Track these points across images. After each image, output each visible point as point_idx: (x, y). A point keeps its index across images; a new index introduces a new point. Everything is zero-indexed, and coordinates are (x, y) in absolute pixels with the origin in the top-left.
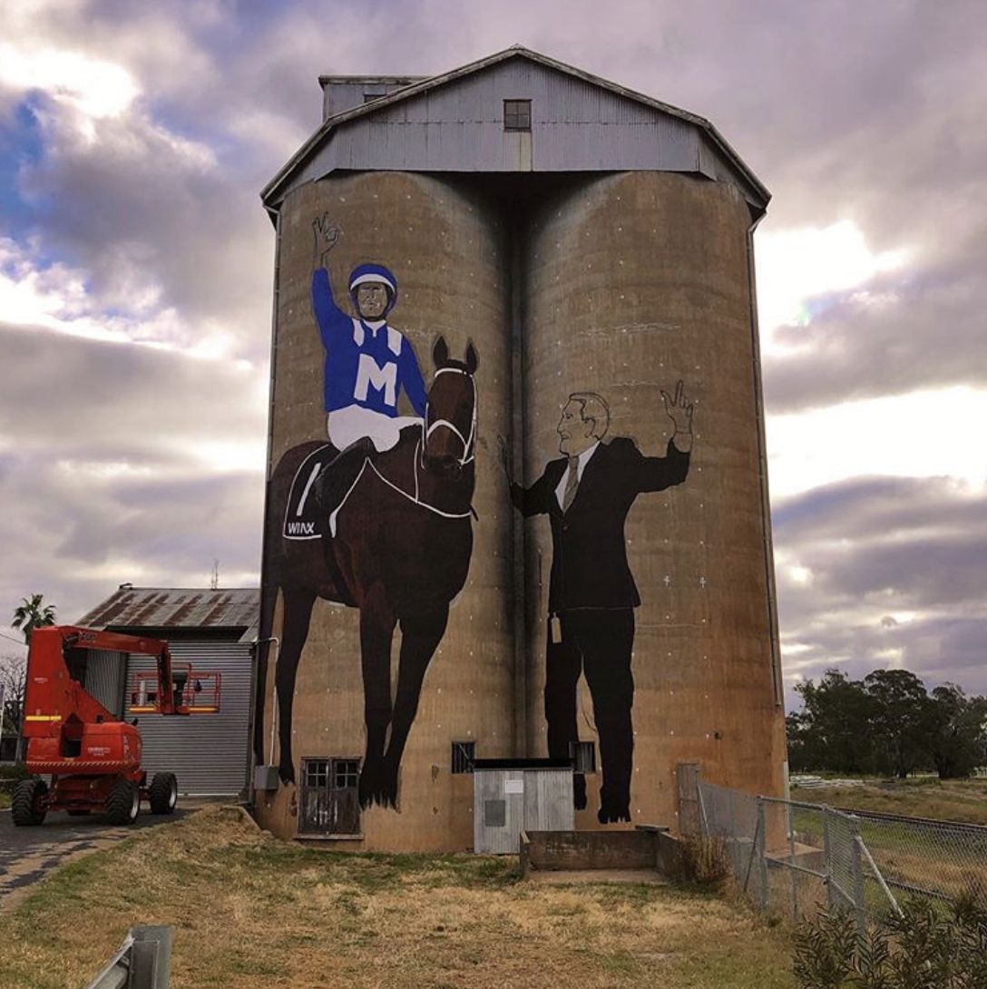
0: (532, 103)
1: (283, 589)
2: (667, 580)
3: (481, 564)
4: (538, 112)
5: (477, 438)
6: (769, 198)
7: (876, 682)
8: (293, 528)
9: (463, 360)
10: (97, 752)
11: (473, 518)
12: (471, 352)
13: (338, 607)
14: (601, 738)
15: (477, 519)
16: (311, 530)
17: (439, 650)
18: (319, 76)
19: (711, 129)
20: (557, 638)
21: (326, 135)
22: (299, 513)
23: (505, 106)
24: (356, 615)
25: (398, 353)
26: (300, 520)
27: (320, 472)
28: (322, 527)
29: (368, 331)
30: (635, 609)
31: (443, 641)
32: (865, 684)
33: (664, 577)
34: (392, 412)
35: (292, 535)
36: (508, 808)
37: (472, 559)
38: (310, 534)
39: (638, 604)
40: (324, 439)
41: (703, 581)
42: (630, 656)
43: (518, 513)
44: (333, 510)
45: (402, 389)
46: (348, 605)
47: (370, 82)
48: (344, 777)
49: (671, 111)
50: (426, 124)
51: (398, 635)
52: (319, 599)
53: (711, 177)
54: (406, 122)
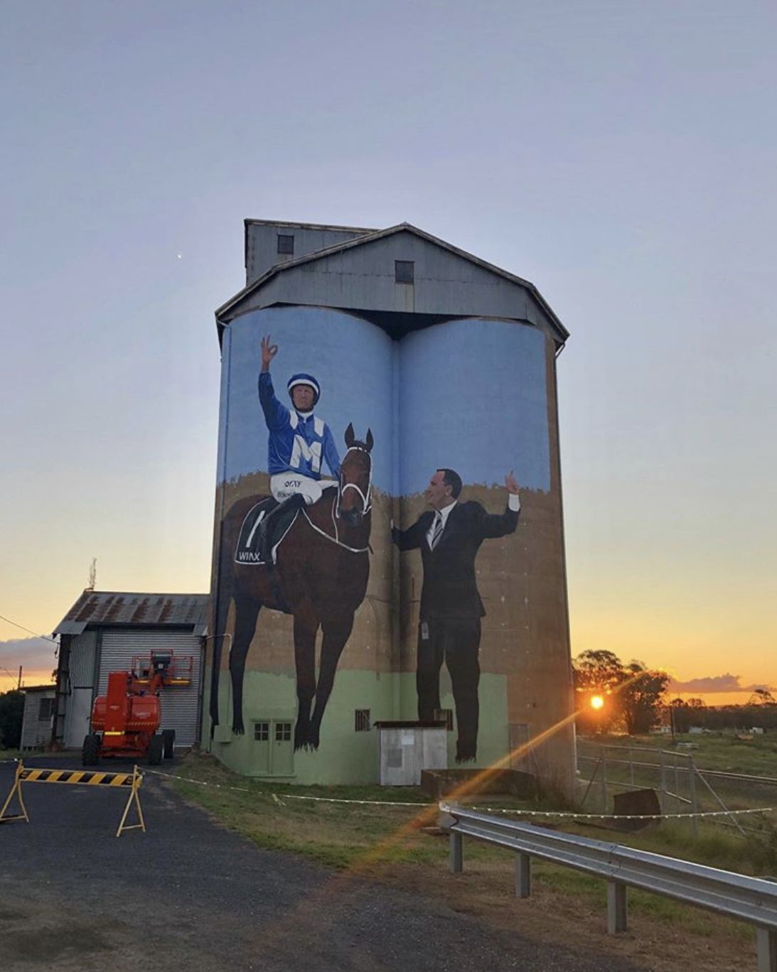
0: (415, 264)
1: (235, 599)
2: (503, 599)
3: (375, 584)
4: (419, 270)
5: (373, 496)
6: (568, 335)
7: (586, 659)
8: (242, 556)
9: (365, 441)
10: (142, 716)
11: (370, 552)
12: (369, 436)
13: (278, 614)
14: (457, 707)
15: (372, 552)
16: (257, 557)
17: (347, 646)
18: (245, 218)
19: (536, 291)
20: (425, 636)
21: (270, 278)
22: (248, 545)
23: (396, 265)
24: (290, 620)
25: (321, 435)
26: (247, 550)
27: (264, 517)
28: (266, 555)
29: (300, 418)
30: (481, 619)
31: (351, 638)
32: (578, 660)
33: (501, 597)
34: (317, 477)
35: (242, 561)
36: (403, 755)
37: (370, 581)
38: (256, 561)
39: (483, 614)
40: (267, 493)
41: (526, 601)
42: (478, 651)
43: (396, 547)
44: (275, 544)
45: (324, 460)
46: (285, 612)
47: (283, 226)
48: (281, 734)
49: (509, 277)
50: (341, 274)
51: (320, 633)
52: (263, 607)
53: (533, 322)
54: (327, 272)
